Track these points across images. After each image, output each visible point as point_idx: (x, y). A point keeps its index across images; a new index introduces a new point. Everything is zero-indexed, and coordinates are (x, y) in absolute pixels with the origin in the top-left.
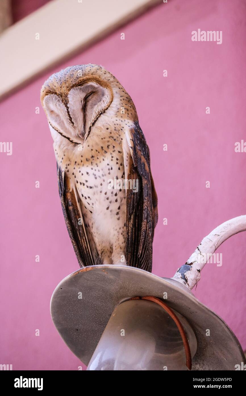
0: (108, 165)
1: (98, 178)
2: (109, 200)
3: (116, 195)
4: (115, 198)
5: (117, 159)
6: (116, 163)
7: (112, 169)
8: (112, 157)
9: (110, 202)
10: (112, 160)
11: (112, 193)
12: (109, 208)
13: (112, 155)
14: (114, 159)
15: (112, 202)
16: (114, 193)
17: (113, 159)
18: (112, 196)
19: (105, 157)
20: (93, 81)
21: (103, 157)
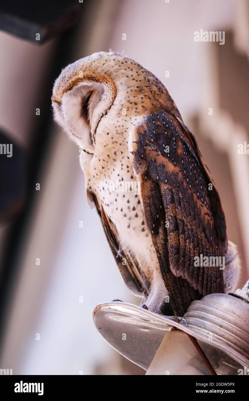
0: (118, 175)
1: (112, 193)
2: (128, 217)
3: (134, 209)
4: (134, 213)
5: (128, 167)
6: (127, 171)
7: (122, 179)
8: (122, 165)
9: (130, 219)
10: (122, 169)
11: (129, 208)
12: (131, 226)
13: (122, 163)
14: (125, 167)
15: (132, 218)
16: (132, 208)
17: (123, 167)
18: (130, 211)
19: (115, 166)
20: (84, 80)
21: (113, 167)
